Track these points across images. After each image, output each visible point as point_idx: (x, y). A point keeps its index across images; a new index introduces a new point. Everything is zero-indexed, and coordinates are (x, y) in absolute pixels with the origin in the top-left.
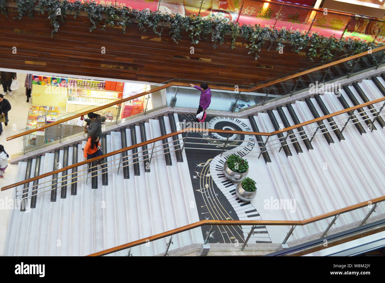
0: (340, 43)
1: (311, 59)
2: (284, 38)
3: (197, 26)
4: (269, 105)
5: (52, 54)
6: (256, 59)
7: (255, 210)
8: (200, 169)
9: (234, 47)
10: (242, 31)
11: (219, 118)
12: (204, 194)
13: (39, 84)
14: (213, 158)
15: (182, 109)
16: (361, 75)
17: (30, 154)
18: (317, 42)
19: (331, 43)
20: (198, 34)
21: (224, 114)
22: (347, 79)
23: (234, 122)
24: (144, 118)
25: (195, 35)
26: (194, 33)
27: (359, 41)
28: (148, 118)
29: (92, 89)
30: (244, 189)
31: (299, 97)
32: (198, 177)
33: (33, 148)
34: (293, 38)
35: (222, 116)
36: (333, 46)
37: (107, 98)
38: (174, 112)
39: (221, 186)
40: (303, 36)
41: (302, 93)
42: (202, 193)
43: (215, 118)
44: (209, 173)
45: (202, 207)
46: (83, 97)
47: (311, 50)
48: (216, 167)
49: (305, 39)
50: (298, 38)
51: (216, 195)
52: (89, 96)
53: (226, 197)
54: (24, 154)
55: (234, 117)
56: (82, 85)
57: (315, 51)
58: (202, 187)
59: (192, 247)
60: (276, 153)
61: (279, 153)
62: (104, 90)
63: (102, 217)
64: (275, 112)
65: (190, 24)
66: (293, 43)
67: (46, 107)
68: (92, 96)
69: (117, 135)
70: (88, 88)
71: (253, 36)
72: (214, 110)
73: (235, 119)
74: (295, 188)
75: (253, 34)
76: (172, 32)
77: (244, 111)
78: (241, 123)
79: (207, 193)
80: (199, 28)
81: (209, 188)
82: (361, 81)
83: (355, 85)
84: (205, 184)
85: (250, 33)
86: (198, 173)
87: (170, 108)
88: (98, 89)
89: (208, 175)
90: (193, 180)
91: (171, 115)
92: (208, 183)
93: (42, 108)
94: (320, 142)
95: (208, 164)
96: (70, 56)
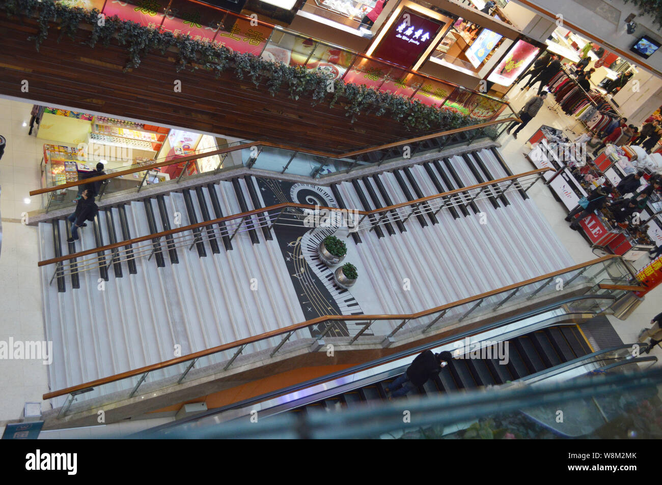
0: (439, 114)
1: (407, 127)
2: (388, 104)
3: (302, 80)
4: (354, 173)
5: (116, 91)
6: (352, 122)
7: (353, 299)
8: (291, 249)
9: (333, 107)
10: (347, 90)
11: (299, 184)
12: (301, 279)
13: (54, 113)
14: (302, 236)
15: (261, 171)
16: (452, 150)
17: (56, 214)
18: (418, 110)
19: (431, 113)
20: (301, 89)
21: (305, 181)
22: (438, 153)
23: (315, 190)
24: (214, 179)
25: (298, 90)
26: (297, 88)
27: (457, 113)
28: (220, 180)
29: (127, 127)
30: (346, 276)
31: (388, 168)
32: (291, 259)
33: (59, 205)
34: (396, 104)
35: (303, 183)
36: (432, 117)
37: (144, 139)
38: (251, 175)
39: (316, 270)
40: (406, 103)
41: (391, 163)
42: (298, 277)
43: (296, 184)
44: (302, 254)
45: (302, 295)
46: (113, 136)
47: (410, 118)
48: (308, 248)
49: (408, 107)
50: (401, 104)
51: (313, 281)
52: (121, 136)
53: (323, 284)
54: (47, 212)
55: (315, 184)
56: (114, 121)
57: (414, 120)
58: (298, 272)
59: (302, 342)
60: (367, 233)
61: (370, 233)
62: (142, 130)
63: (178, 303)
64: (360, 182)
65: (295, 77)
66: (395, 109)
67: (67, 147)
68: (124, 136)
69: (179, 197)
70: (121, 125)
71: (358, 99)
72: (294, 175)
73: (316, 187)
74: (391, 275)
75: (358, 96)
76: (271, 83)
77: (326, 178)
78: (323, 192)
79: (303, 278)
80: (304, 83)
81: (304, 273)
82: (451, 156)
83: (446, 160)
84: (300, 268)
85: (355, 94)
86: (290, 254)
87: (247, 169)
88: (135, 128)
89: (301, 257)
90: (287, 262)
91: (247, 178)
92: (303, 267)
93: (62, 149)
94: (413, 224)
95: (299, 243)
96: (139, 97)
